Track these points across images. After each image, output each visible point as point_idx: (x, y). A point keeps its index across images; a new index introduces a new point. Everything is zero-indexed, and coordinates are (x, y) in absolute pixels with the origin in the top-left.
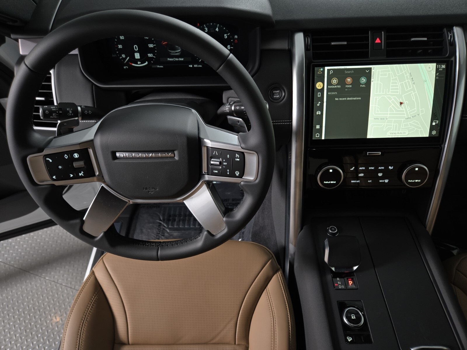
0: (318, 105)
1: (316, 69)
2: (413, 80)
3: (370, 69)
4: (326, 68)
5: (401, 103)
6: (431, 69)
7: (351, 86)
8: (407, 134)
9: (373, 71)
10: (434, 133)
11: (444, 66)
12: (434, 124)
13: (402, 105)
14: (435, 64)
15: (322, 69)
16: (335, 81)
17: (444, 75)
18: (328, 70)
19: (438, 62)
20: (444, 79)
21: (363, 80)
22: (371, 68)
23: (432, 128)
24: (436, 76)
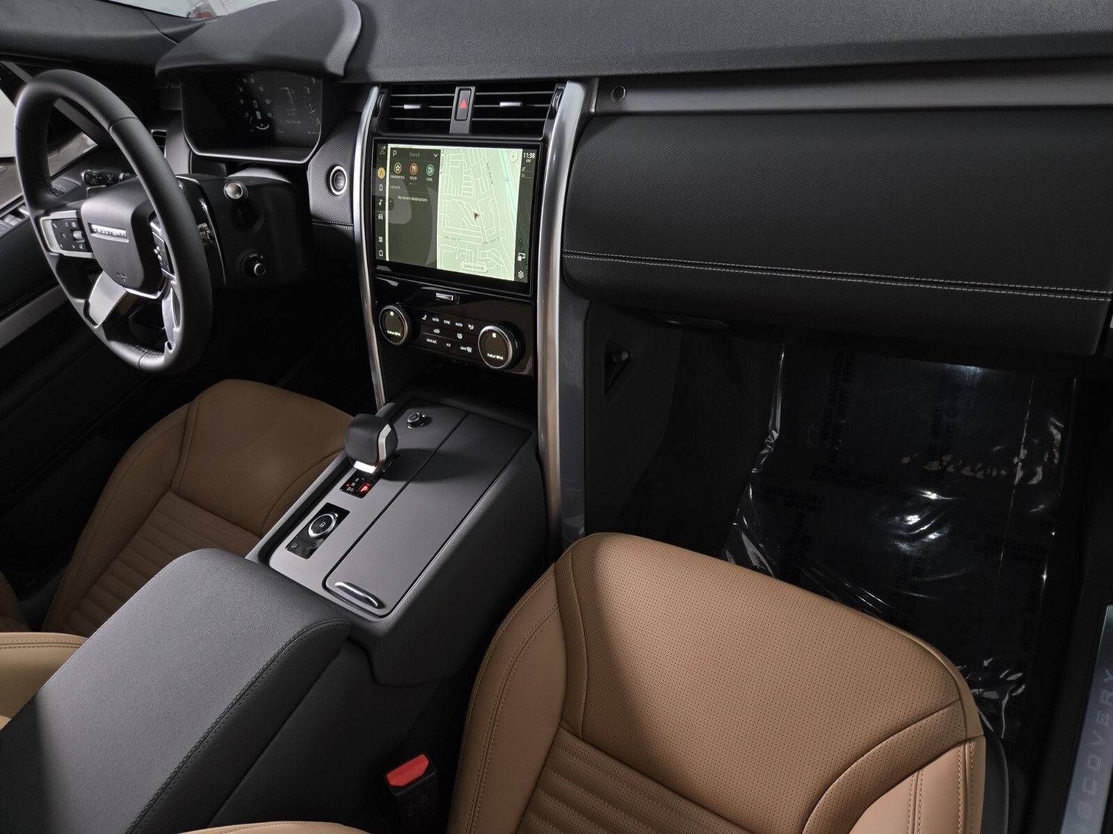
0: (380, 204)
1: (379, 145)
2: (491, 178)
3: (438, 152)
4: (390, 146)
5: (476, 215)
6: (516, 157)
7: (416, 178)
8: (485, 271)
9: (442, 155)
10: (521, 275)
11: (533, 155)
12: (520, 259)
13: (477, 218)
14: (521, 151)
15: (384, 148)
16: (398, 168)
17: (532, 172)
18: (392, 149)
19: (526, 148)
20: (532, 178)
21: (430, 170)
22: (440, 150)
23: (518, 266)
24: (522, 172)
